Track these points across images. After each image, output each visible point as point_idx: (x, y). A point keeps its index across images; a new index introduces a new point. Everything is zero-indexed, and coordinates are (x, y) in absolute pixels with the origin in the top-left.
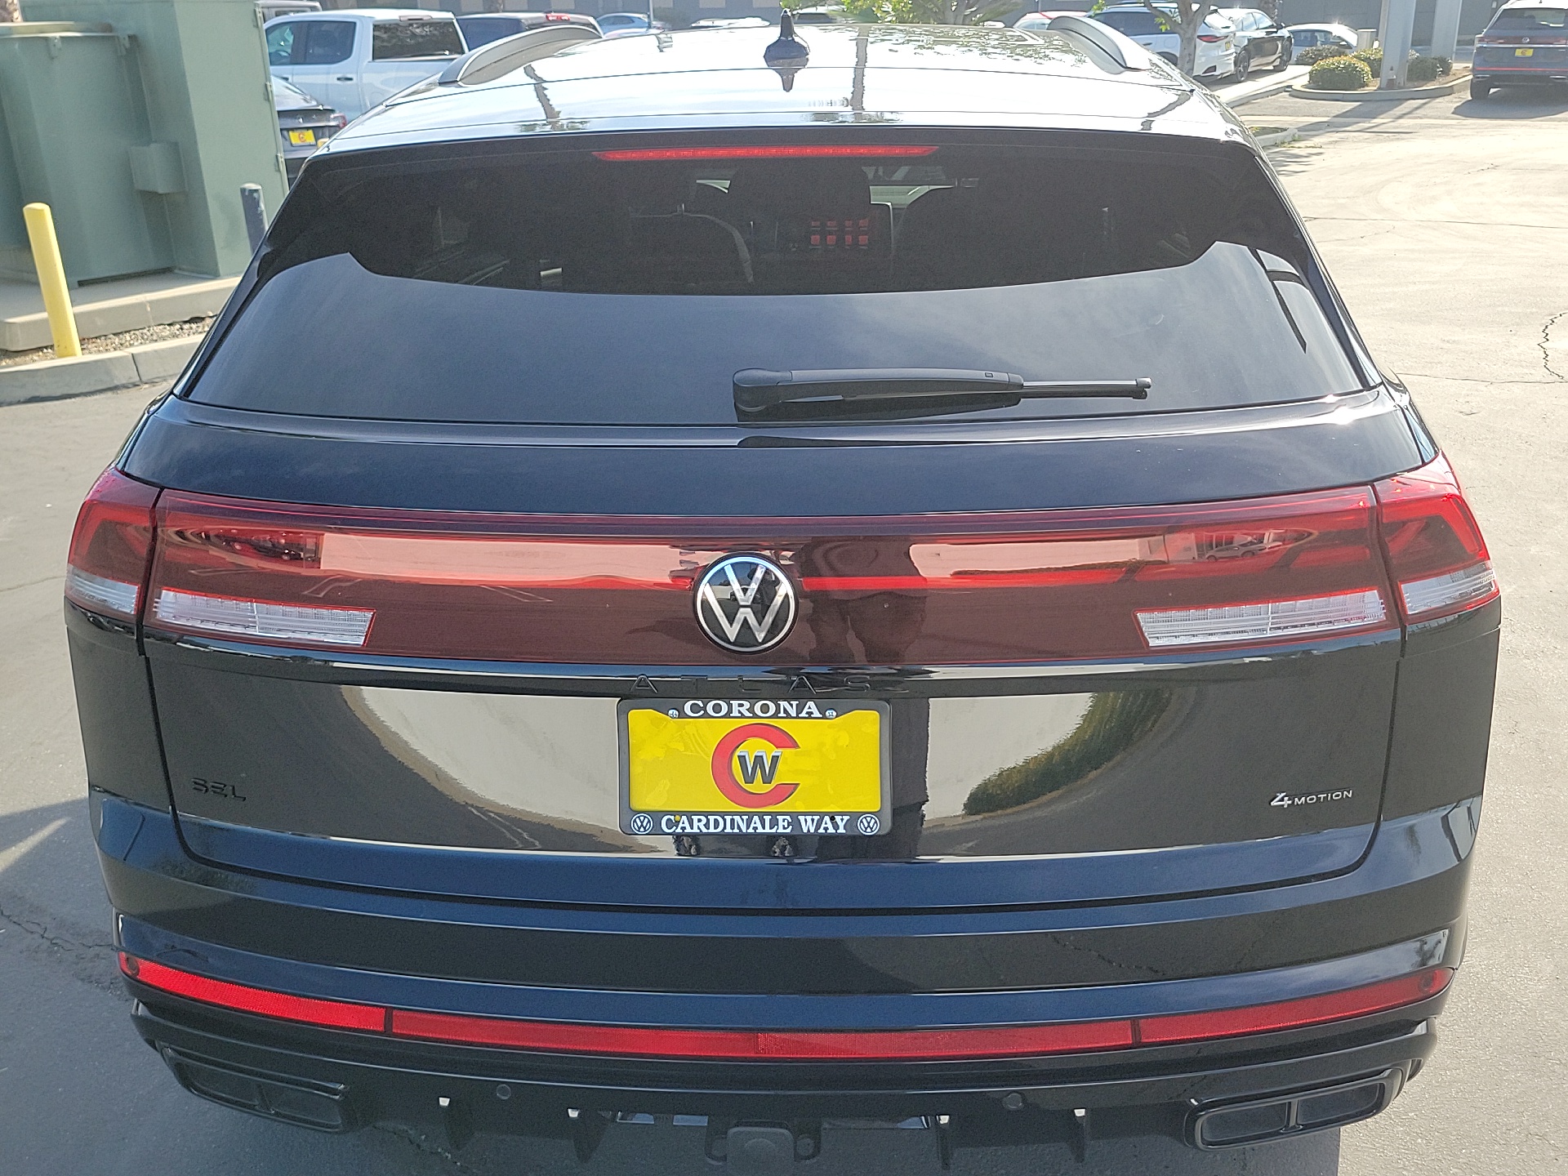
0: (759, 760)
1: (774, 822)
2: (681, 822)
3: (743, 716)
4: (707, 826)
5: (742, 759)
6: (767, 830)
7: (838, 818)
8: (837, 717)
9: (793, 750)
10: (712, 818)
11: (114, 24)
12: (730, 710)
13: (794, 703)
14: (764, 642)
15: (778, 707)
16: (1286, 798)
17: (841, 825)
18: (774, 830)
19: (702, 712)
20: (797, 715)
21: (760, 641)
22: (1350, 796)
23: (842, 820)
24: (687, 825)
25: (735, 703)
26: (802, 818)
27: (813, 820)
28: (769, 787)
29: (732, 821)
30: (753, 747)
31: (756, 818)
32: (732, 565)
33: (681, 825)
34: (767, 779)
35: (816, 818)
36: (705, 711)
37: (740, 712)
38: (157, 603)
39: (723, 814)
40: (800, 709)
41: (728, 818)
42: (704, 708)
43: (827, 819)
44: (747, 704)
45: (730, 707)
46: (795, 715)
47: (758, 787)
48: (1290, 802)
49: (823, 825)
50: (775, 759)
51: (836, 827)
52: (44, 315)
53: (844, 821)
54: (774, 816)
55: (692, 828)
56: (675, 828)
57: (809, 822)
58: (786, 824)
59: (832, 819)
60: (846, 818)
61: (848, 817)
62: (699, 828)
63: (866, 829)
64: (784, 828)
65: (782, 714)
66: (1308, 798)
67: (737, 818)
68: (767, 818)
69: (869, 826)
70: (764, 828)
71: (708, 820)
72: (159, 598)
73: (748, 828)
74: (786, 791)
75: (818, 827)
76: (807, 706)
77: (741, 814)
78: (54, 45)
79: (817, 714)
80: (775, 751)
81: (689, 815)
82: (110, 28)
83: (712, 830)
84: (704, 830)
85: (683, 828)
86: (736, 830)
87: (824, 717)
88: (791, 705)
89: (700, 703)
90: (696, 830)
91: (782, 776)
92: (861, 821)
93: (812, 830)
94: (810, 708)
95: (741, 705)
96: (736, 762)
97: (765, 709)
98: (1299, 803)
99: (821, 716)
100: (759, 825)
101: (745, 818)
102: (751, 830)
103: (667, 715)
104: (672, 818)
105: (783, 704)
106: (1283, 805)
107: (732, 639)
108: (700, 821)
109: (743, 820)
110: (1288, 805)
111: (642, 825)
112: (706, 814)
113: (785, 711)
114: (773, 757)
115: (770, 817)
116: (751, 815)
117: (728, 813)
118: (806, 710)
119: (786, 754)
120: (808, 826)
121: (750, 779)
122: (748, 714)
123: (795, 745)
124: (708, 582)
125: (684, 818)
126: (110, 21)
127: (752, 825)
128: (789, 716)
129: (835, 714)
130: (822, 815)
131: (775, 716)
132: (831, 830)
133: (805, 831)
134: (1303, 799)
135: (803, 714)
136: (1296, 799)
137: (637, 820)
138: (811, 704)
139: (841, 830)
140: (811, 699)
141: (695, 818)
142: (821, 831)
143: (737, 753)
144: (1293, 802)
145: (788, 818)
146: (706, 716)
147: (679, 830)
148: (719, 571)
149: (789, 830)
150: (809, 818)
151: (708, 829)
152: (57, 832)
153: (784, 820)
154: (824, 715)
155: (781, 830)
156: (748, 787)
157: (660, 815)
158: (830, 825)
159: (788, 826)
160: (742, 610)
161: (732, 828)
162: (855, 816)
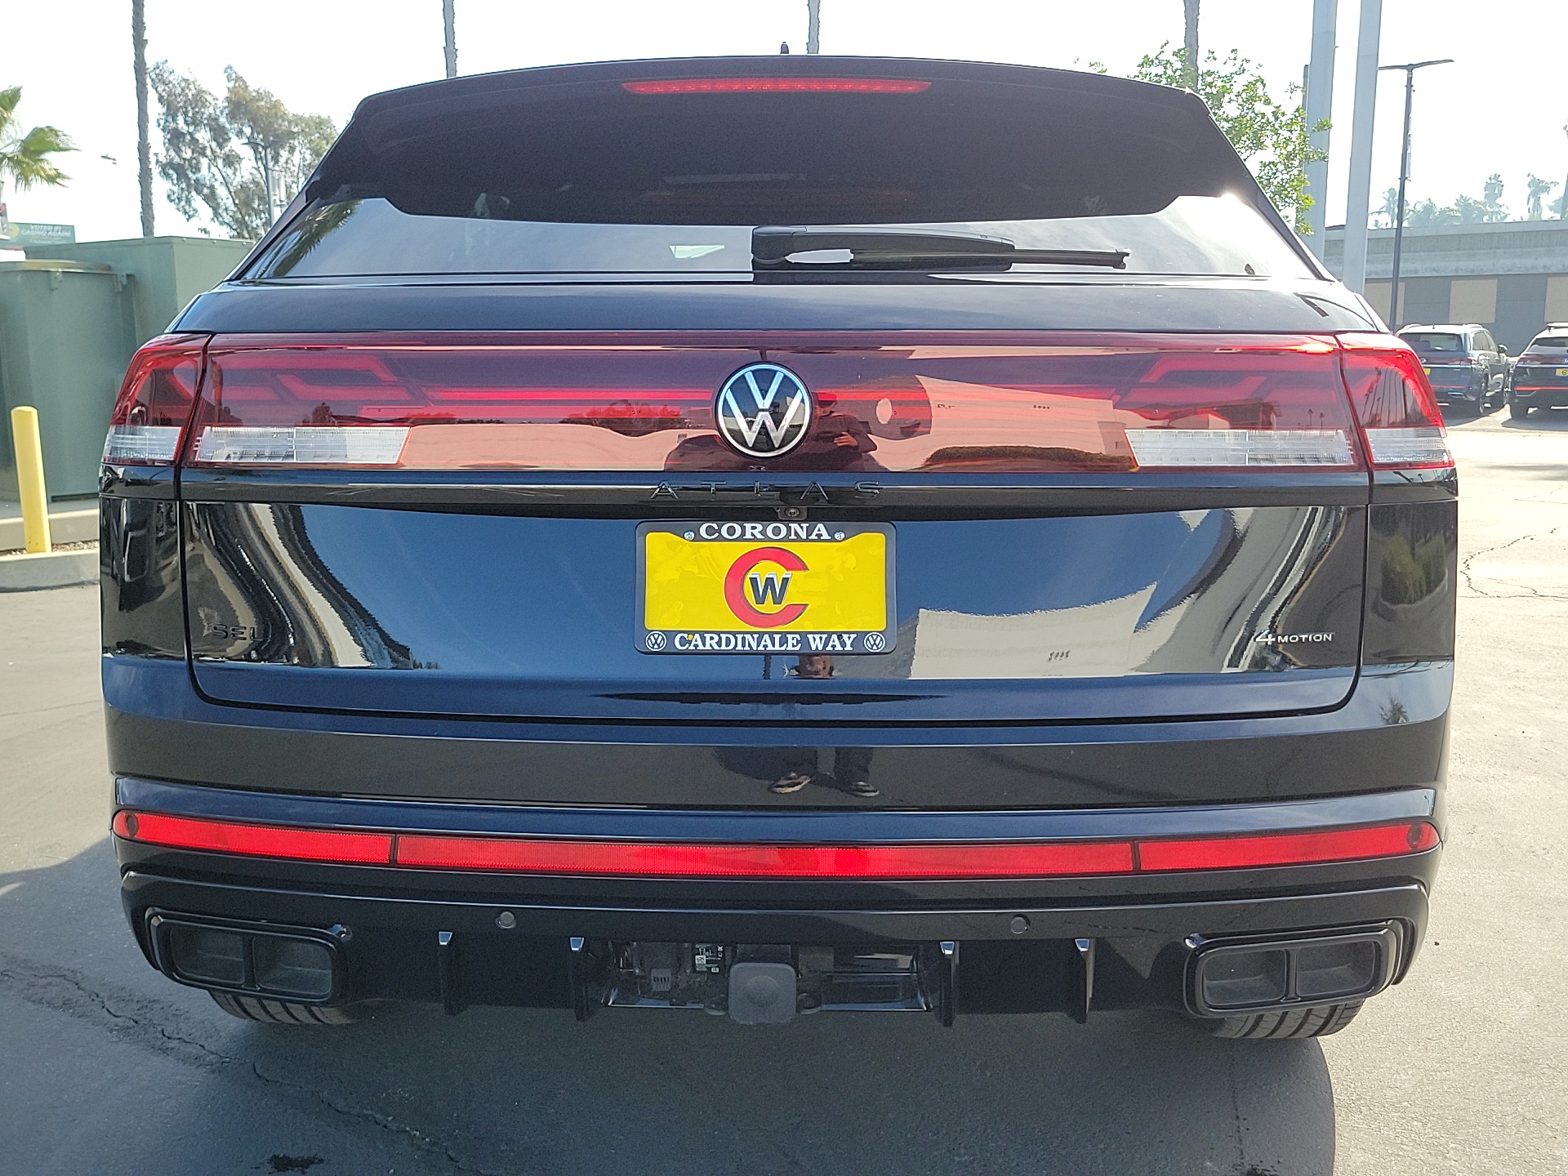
0: (770, 582)
1: (784, 640)
2: (694, 640)
3: (755, 539)
4: (719, 643)
5: (754, 581)
6: (777, 648)
7: (845, 637)
8: (844, 539)
9: (803, 573)
10: (723, 636)
11: (113, 265)
12: (743, 533)
13: (805, 525)
14: (780, 447)
15: (789, 529)
16: (1270, 636)
17: (849, 643)
18: (783, 648)
19: (717, 535)
20: (807, 537)
21: (777, 446)
22: (1330, 639)
23: (849, 638)
24: (699, 643)
25: (748, 526)
26: (810, 637)
27: (821, 638)
28: (779, 608)
29: (744, 638)
30: (765, 570)
31: (766, 637)
32: (753, 372)
33: (694, 643)
34: (777, 600)
35: (824, 636)
36: (720, 533)
37: (752, 534)
38: (199, 441)
39: (734, 634)
40: (809, 532)
41: (740, 637)
42: (719, 531)
43: (835, 637)
44: (759, 527)
45: (743, 528)
46: (804, 537)
47: (769, 607)
48: (1274, 639)
49: (831, 643)
50: (785, 581)
51: (843, 644)
52: (20, 520)
53: (852, 639)
54: (784, 635)
55: (704, 646)
56: (688, 645)
57: (818, 640)
58: (795, 642)
59: (840, 637)
60: (853, 636)
61: (855, 635)
62: (711, 645)
63: (872, 646)
64: (793, 646)
65: (793, 537)
66: (1290, 638)
67: (748, 637)
68: (777, 637)
69: (875, 644)
70: (774, 646)
71: (720, 638)
72: (201, 436)
73: (758, 646)
74: (797, 610)
75: (826, 645)
76: (817, 529)
77: (752, 633)
78: (56, 278)
79: (826, 536)
80: (785, 573)
81: (702, 634)
82: (109, 268)
83: (723, 647)
84: (716, 647)
85: (696, 646)
86: (747, 648)
87: (833, 540)
88: (802, 528)
89: (715, 526)
90: (708, 647)
91: (792, 597)
92: (868, 639)
93: (820, 648)
94: (819, 530)
95: (754, 528)
96: (747, 584)
97: (777, 531)
98: (1283, 641)
99: (830, 538)
100: (769, 643)
101: (756, 636)
102: (761, 648)
103: (684, 538)
104: (685, 635)
105: (794, 526)
106: (1267, 642)
107: (750, 445)
108: (712, 638)
109: (753, 638)
110: (1273, 642)
111: (656, 642)
112: (718, 633)
113: (796, 533)
114: (784, 579)
115: (780, 635)
116: (761, 634)
117: (740, 633)
118: (816, 532)
119: (796, 576)
120: (816, 644)
121: (760, 600)
122: (759, 536)
123: (805, 568)
124: (731, 388)
125: (697, 636)
126: (109, 263)
127: (763, 643)
128: (799, 539)
129: (843, 535)
130: (830, 634)
131: (786, 539)
132: (839, 648)
133: (814, 648)
134: (1286, 637)
135: (813, 537)
136: (1279, 638)
137: (652, 637)
138: (820, 526)
139: (848, 648)
140: (820, 521)
141: (708, 636)
142: (829, 648)
143: (750, 575)
144: (1277, 639)
145: (797, 636)
146: (721, 539)
147: (692, 648)
148: (740, 378)
149: (798, 648)
150: (817, 637)
151: (720, 646)
152: (10, 893)
153: (793, 638)
154: (833, 536)
155: (790, 648)
156: (758, 608)
157: (675, 633)
158: (837, 643)
159: (797, 644)
160: (761, 414)
161: (743, 646)
162: (861, 635)
